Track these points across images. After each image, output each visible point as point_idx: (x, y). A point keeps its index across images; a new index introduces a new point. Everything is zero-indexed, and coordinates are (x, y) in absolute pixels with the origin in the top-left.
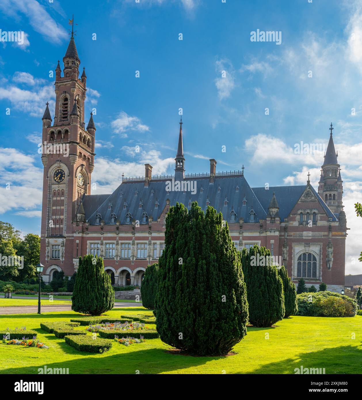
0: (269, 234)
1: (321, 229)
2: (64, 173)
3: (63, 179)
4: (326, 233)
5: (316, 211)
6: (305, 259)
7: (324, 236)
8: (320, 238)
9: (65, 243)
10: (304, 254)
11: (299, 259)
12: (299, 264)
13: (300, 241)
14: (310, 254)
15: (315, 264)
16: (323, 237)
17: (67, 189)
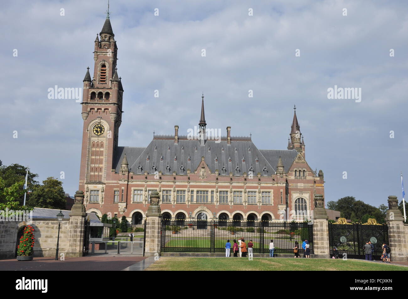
0: (279, 185)
1: (308, 182)
2: (104, 128)
3: (103, 133)
4: (312, 185)
5: (305, 170)
6: (299, 202)
7: (311, 186)
8: (309, 188)
9: (104, 189)
10: (299, 199)
11: (296, 202)
12: (296, 205)
13: (297, 190)
14: (302, 199)
15: (306, 205)
16: (310, 188)
17: (107, 142)
